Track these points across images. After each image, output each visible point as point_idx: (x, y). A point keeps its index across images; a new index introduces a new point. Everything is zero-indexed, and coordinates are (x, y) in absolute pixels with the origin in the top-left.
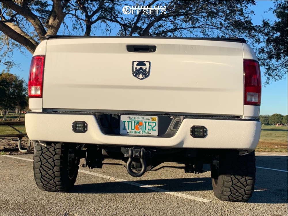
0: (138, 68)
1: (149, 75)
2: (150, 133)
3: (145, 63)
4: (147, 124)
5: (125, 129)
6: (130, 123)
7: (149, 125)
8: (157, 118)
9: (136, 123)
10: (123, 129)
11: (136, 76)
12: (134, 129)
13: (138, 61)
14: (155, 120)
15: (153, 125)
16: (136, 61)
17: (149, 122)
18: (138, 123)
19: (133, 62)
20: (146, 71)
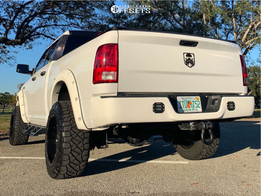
0: (187, 58)
1: (194, 63)
2: (197, 110)
3: (191, 54)
4: (194, 102)
5: (181, 108)
6: (184, 103)
7: (195, 104)
8: (199, 97)
9: (187, 103)
10: (180, 108)
11: (187, 65)
12: (187, 108)
13: (187, 53)
14: (199, 100)
15: (198, 103)
16: (185, 53)
17: (195, 101)
18: (189, 102)
19: (184, 53)
20: (192, 61)
